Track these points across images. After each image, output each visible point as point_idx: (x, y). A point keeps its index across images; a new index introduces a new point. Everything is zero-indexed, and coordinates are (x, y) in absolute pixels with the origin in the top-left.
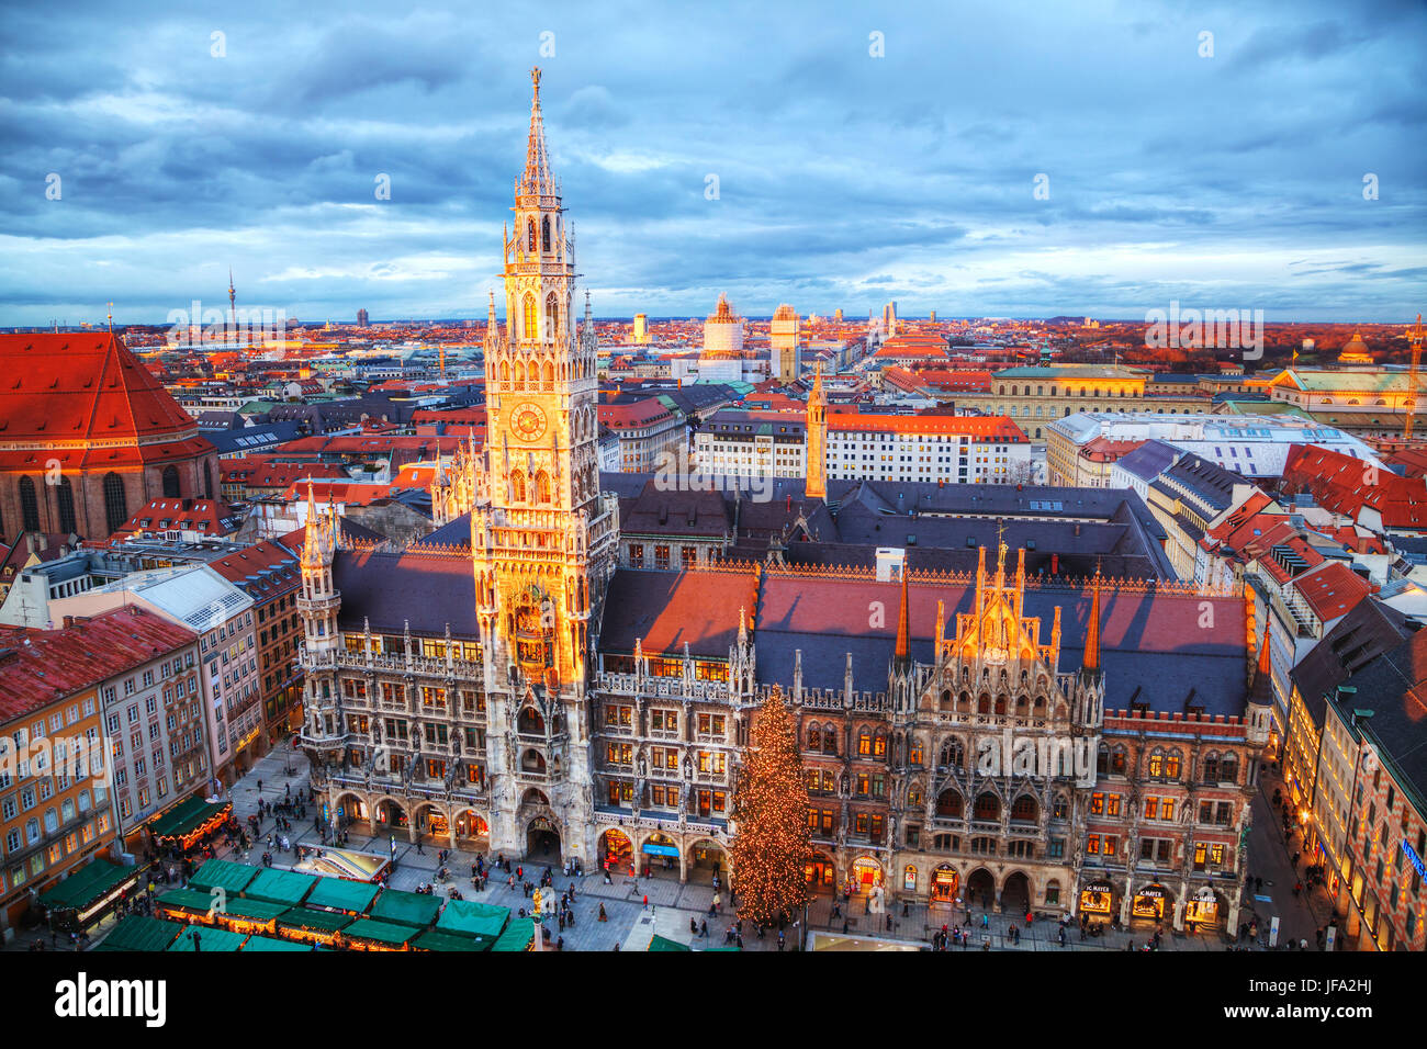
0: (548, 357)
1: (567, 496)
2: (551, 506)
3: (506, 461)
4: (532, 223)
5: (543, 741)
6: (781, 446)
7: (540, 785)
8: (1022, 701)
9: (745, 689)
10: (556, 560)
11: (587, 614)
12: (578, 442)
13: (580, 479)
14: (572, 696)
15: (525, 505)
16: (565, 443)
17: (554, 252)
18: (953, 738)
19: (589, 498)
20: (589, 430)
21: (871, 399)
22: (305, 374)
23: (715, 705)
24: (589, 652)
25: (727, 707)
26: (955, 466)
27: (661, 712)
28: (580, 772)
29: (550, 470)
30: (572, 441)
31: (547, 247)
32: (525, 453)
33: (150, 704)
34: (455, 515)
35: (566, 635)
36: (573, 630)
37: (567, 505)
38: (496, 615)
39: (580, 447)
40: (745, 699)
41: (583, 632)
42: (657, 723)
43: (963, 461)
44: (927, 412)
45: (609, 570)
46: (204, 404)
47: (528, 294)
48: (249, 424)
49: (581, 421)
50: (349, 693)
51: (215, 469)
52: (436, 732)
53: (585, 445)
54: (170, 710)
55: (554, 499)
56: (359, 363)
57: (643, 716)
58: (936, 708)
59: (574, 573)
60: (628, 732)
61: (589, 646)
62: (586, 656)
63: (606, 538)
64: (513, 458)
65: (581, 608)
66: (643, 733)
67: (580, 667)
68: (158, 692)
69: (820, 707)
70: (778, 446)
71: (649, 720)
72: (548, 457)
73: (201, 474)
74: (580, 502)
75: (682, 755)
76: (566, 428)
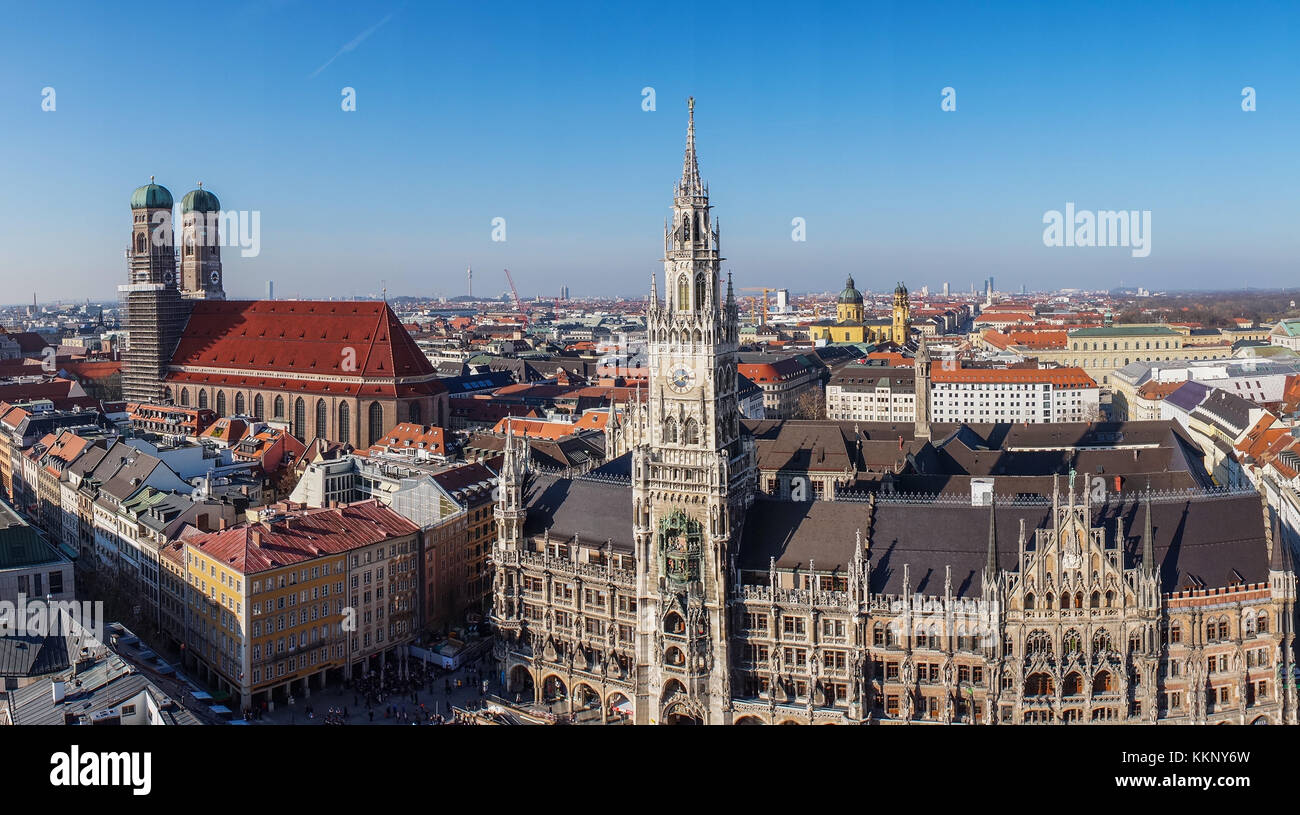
0: (697, 326)
1: (712, 438)
2: (698, 447)
3: (663, 411)
4: (686, 219)
5: (684, 640)
6: (899, 396)
7: (680, 677)
8: (1095, 596)
9: (861, 597)
10: (702, 491)
11: (727, 535)
12: (722, 395)
13: (723, 425)
14: (715, 604)
15: (676, 445)
16: (710, 395)
17: (702, 242)
19: (730, 440)
20: (731, 384)
21: (973, 355)
23: (837, 611)
24: (729, 567)
25: (847, 613)
26: (1040, 410)
27: (792, 618)
29: (698, 417)
30: (716, 394)
31: (697, 237)
32: (677, 404)
34: (623, 452)
35: (710, 553)
36: (716, 550)
37: (712, 446)
38: (650, 535)
39: (724, 399)
40: (861, 606)
41: (726, 551)
42: (788, 627)
43: (1046, 405)
44: (1017, 366)
45: (747, 500)
46: (443, 355)
47: (683, 275)
48: (474, 372)
49: (724, 377)
50: (528, 587)
51: (446, 405)
52: (595, 626)
53: (727, 397)
55: (701, 441)
56: (559, 328)
57: (777, 620)
58: (1021, 608)
59: (717, 502)
60: (765, 635)
61: (729, 562)
62: (726, 571)
63: (745, 474)
64: (667, 407)
65: (723, 532)
66: (777, 636)
67: (721, 580)
68: (385, 563)
70: (894, 396)
71: (782, 625)
72: (698, 407)
73: (436, 408)
74: (723, 444)
75: (809, 654)
76: (712, 383)
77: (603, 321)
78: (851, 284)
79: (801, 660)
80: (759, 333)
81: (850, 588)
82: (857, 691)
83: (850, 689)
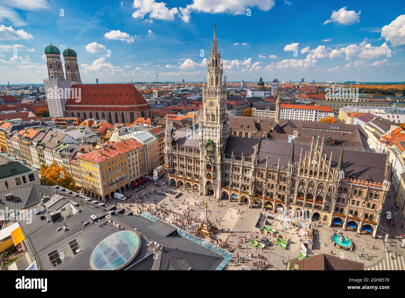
0: (216, 90)
1: (219, 120)
2: (215, 122)
3: (206, 112)
4: (213, 61)
5: (211, 171)
6: (272, 111)
7: (210, 181)
8: (321, 173)
9: (255, 164)
11: (222, 145)
12: (222, 109)
13: (222, 117)
14: (218, 162)
15: (210, 122)
16: (219, 109)
17: (218, 67)
18: (303, 180)
19: (224, 121)
20: (224, 106)
21: (295, 101)
22: (170, 93)
23: (248, 167)
25: (251, 168)
26: (314, 117)
27: (237, 167)
28: (219, 179)
29: (215, 114)
30: (220, 108)
31: (216, 65)
32: (210, 111)
33: (136, 157)
34: (197, 123)
35: (217, 150)
36: (219, 149)
37: (219, 122)
38: (203, 144)
39: (222, 110)
40: (255, 166)
41: (221, 149)
42: (236, 170)
43: (316, 116)
44: (308, 104)
45: (227, 136)
47: (212, 76)
48: (159, 103)
49: (223, 104)
50: (173, 158)
52: (190, 167)
54: (140, 159)
55: (216, 120)
56: (182, 91)
57: (233, 168)
58: (299, 173)
59: (219, 136)
60: (229, 171)
61: (222, 152)
62: (221, 154)
63: (227, 130)
64: (208, 112)
65: (220, 144)
66: (233, 172)
67: (220, 156)
68: (137, 155)
69: (272, 170)
70: (271, 111)
71: (234, 169)
72: (215, 112)
74: (222, 122)
75: (240, 177)
76: (219, 105)
77: (193, 89)
78: (261, 79)
79: (238, 179)
80: (235, 93)
81: (252, 161)
82: (252, 188)
83: (250, 187)
